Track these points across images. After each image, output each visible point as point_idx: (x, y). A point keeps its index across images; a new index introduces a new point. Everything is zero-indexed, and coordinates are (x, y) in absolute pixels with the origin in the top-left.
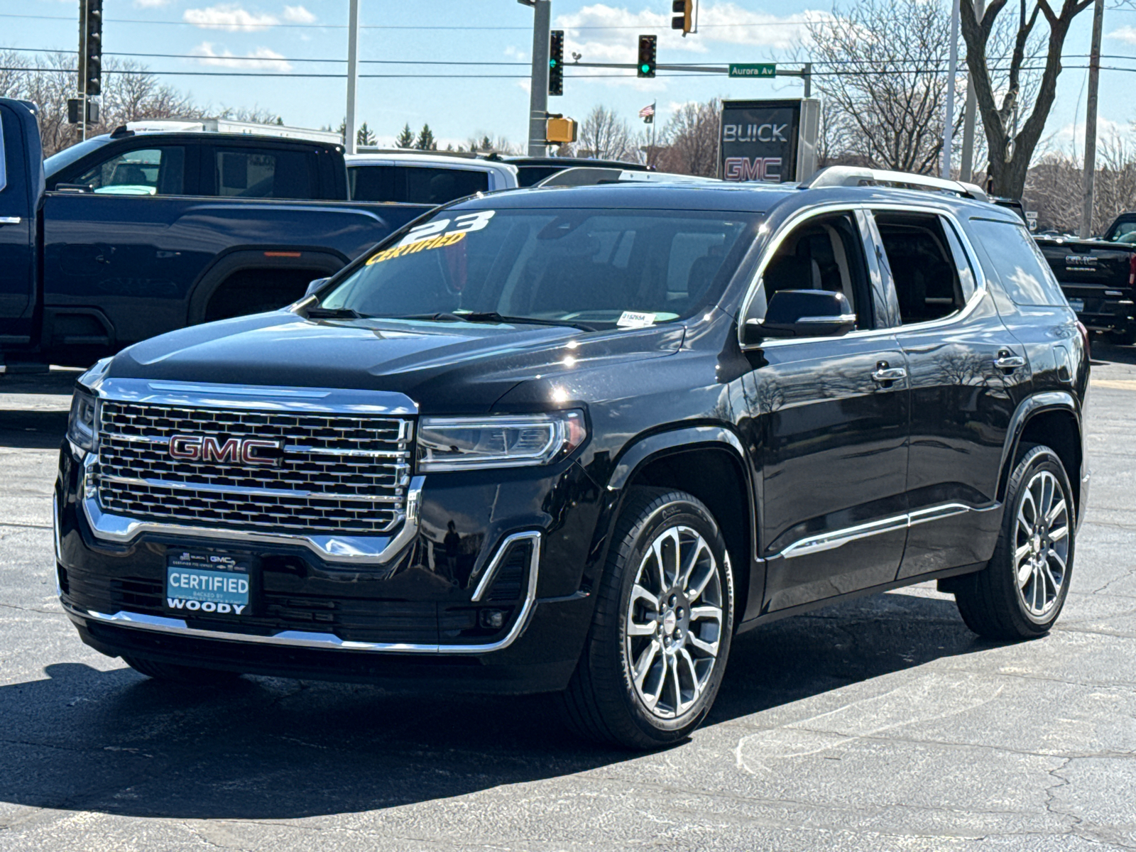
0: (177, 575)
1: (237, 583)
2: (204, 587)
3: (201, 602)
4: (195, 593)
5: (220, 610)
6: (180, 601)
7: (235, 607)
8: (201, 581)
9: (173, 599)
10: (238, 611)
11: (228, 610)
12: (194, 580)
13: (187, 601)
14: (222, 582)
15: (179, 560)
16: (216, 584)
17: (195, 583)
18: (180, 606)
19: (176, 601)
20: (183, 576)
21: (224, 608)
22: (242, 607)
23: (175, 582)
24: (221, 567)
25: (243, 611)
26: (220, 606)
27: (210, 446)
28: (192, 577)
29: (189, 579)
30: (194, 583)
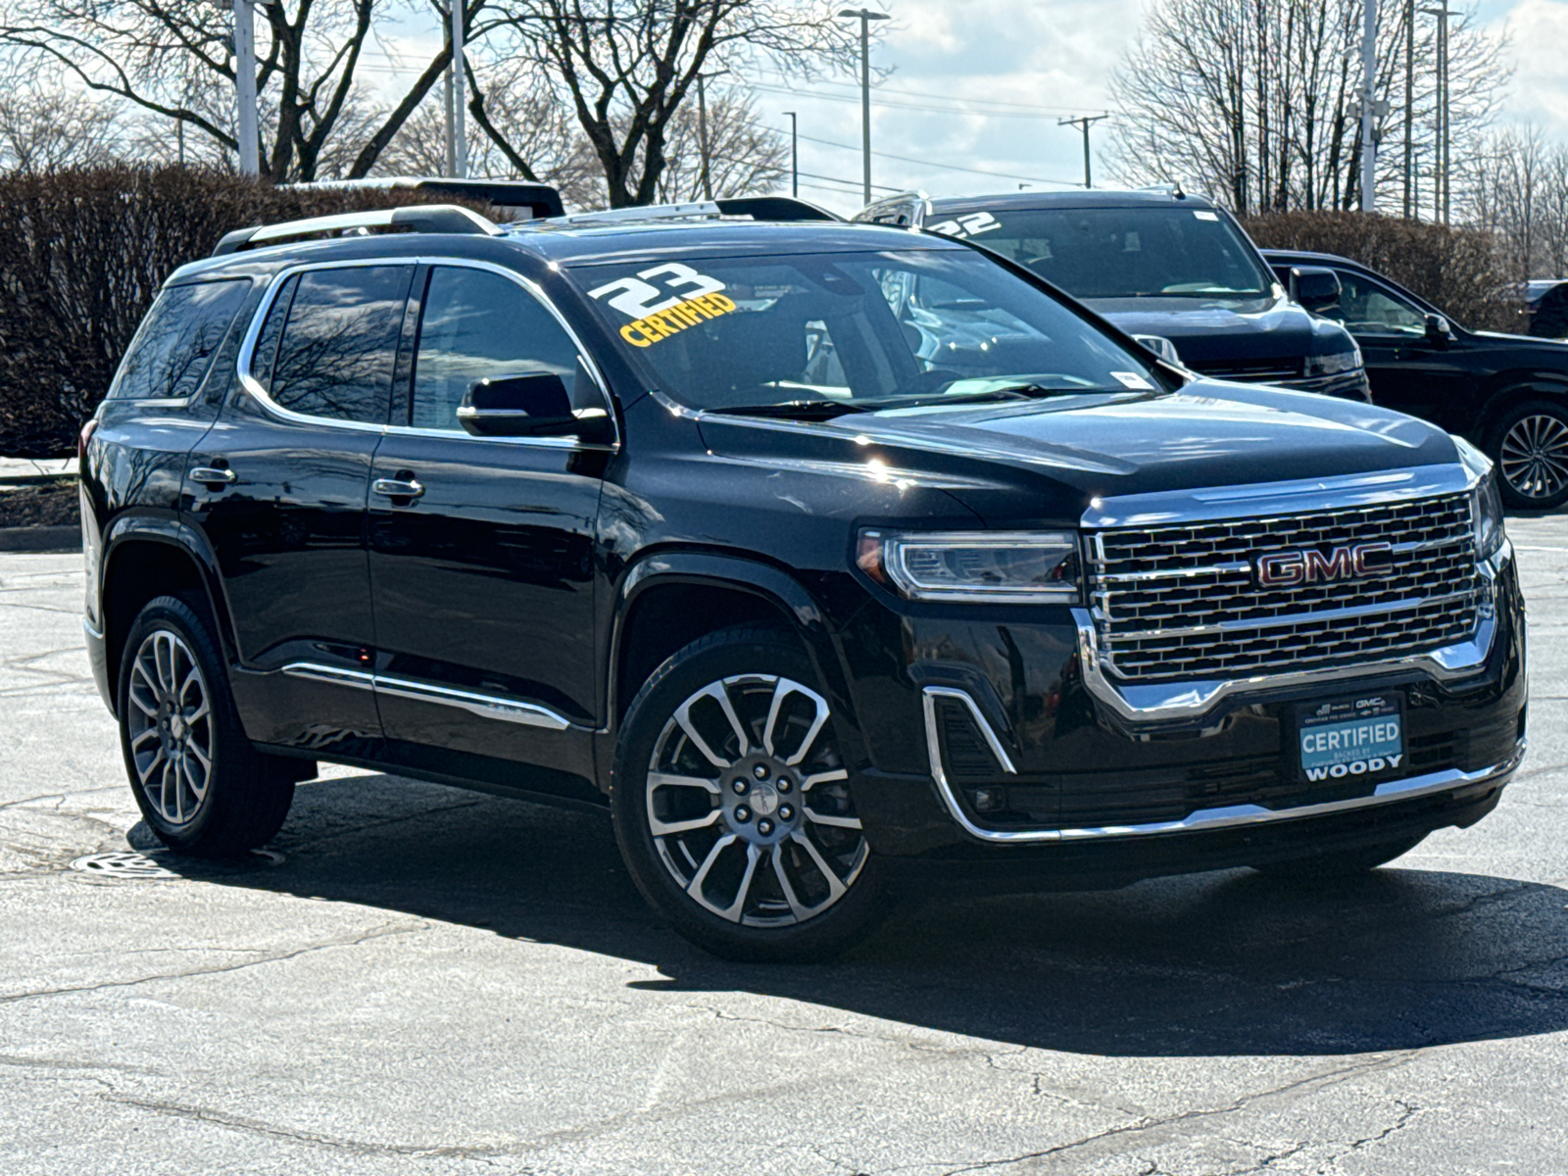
0: (1311, 737)
1: (1385, 729)
2: (1346, 744)
3: (1347, 764)
4: (1336, 755)
5: (1373, 768)
6: (1322, 769)
7: (1390, 759)
8: (1342, 737)
9: (1313, 770)
10: (1395, 762)
11: (1382, 765)
12: (1334, 738)
13: (1330, 767)
14: (1367, 732)
15: (1316, 716)
16: (1362, 736)
17: (1335, 742)
18: (1323, 776)
19: (1317, 771)
20: (1319, 736)
21: (1377, 764)
22: (1399, 757)
23: (1309, 746)
24: (1365, 713)
25: (1400, 762)
26: (1372, 763)
27: (1316, 561)
28: (1331, 734)
29: (1326, 738)
30: (1333, 743)
